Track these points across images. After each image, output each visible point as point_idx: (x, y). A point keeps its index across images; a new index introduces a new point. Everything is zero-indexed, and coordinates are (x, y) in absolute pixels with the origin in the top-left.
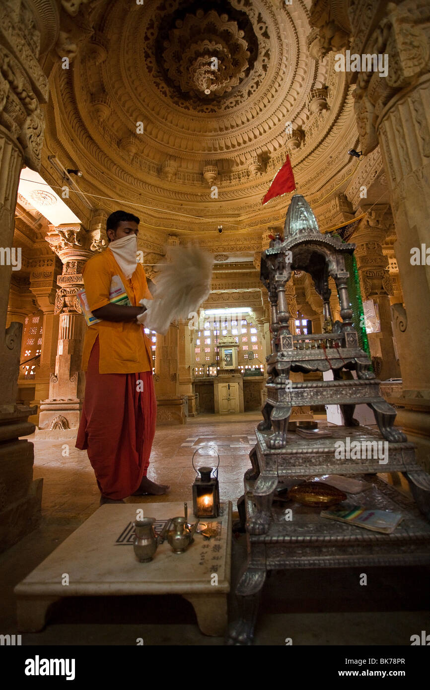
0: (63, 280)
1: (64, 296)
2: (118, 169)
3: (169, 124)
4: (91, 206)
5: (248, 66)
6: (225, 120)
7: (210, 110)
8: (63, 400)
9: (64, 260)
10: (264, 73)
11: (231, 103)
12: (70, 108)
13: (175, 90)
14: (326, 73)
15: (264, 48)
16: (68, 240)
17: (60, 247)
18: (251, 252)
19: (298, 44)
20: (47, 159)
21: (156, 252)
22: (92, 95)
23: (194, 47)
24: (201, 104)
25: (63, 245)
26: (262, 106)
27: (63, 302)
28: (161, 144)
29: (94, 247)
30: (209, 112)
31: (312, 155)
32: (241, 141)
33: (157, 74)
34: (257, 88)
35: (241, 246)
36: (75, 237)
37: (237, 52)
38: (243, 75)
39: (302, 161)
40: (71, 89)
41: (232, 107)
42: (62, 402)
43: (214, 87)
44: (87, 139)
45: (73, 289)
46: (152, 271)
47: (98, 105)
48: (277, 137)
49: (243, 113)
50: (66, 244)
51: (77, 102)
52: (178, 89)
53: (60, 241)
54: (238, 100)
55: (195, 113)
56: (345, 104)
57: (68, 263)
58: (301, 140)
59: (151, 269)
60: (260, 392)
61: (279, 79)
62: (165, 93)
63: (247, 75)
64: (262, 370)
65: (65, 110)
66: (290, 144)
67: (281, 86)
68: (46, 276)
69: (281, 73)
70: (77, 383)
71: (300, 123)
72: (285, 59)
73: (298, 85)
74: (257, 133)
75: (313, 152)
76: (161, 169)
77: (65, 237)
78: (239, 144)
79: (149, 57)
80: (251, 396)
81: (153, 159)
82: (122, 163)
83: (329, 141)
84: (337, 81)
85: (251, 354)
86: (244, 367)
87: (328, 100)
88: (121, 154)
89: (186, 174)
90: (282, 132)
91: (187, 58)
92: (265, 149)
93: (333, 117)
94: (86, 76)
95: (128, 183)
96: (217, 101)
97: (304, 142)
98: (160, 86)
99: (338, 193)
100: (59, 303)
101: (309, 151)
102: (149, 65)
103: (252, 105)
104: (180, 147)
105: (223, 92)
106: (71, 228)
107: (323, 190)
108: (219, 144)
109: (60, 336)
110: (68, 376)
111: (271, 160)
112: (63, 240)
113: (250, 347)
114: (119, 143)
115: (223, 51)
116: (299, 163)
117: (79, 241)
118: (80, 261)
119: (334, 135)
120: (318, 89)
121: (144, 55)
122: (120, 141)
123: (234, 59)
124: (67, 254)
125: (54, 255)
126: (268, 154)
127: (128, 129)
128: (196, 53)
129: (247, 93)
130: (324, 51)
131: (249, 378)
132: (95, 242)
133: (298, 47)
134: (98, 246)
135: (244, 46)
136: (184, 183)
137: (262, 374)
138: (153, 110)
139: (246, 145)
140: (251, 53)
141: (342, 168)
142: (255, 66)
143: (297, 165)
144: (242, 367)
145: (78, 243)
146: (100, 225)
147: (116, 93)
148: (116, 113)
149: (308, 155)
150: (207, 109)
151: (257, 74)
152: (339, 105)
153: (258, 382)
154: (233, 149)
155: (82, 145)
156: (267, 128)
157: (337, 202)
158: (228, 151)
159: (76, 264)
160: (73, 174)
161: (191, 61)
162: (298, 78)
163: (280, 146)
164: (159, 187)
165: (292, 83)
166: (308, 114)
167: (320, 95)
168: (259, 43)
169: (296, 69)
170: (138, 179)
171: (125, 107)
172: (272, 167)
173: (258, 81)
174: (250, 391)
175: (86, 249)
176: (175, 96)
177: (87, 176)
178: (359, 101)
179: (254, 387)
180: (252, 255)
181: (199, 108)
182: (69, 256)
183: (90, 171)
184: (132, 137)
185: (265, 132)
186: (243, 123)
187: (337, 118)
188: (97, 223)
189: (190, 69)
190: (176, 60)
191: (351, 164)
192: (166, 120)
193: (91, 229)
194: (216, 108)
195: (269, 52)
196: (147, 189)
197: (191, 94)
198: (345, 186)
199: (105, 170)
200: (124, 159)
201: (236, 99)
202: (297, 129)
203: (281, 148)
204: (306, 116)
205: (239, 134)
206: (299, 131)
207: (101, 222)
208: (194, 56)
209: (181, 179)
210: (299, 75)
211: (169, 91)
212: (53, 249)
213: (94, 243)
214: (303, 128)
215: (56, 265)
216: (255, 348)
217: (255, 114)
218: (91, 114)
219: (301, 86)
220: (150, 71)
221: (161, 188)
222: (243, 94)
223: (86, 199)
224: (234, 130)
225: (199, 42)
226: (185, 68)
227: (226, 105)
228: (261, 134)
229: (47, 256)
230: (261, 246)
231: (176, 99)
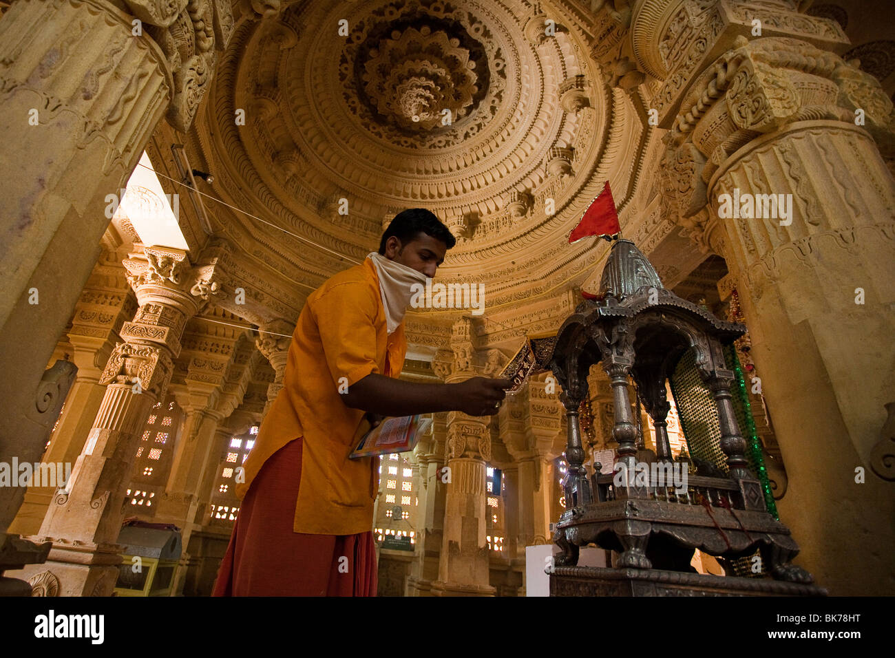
0: (131, 330)
1: (126, 356)
2: (263, 189)
3: (350, 149)
4: (211, 229)
5: (472, 103)
6: (426, 161)
7: (409, 143)
8: (65, 541)
9: (143, 300)
10: (490, 115)
11: (440, 142)
12: (223, 92)
13: (368, 109)
14: (575, 131)
15: (497, 87)
16: (160, 271)
17: (142, 279)
18: (431, 347)
19: (543, 92)
20: (169, 148)
21: (289, 320)
22: (258, 85)
23: (409, 65)
24: (399, 134)
25: (149, 277)
26: (480, 155)
27: (120, 365)
28: (333, 171)
29: (197, 289)
30: (407, 147)
31: (540, 229)
32: (444, 192)
33: (351, 84)
34: (478, 131)
35: (418, 336)
36: (173, 269)
37: (461, 84)
38: (463, 112)
39: (525, 234)
40: (234, 70)
41: (440, 147)
42: (62, 544)
43: (424, 116)
44: (233, 139)
45: (143, 347)
46: (275, 347)
47: (263, 100)
48: (494, 196)
49: (455, 158)
50: (154, 277)
51: (237, 88)
52: (373, 109)
53: (148, 270)
54: (449, 141)
55: (390, 143)
56: (595, 173)
57: (148, 306)
58: (528, 206)
59: (275, 344)
60: (403, 580)
61: (509, 128)
62: (354, 110)
63: (468, 114)
64: (412, 541)
65: (217, 93)
66: (513, 209)
67: (511, 136)
68: (102, 320)
69: (513, 121)
70: (101, 513)
71: (529, 185)
72: (522, 105)
73: (535, 140)
74: (468, 187)
75: (542, 224)
76: (324, 204)
77: (156, 265)
78: (440, 196)
79: (347, 62)
80: (387, 585)
81: (316, 188)
82: (272, 183)
83: (566, 215)
84: (589, 143)
85: (398, 509)
86: (384, 531)
87: (573, 164)
88: (274, 170)
89: (358, 219)
90: (503, 192)
91: (397, 74)
92: (475, 209)
93: (578, 185)
94: (259, 61)
95: (273, 212)
96: (421, 136)
97: (532, 209)
98: (350, 100)
99: (573, 285)
100: (113, 366)
101: (537, 223)
102: (344, 71)
103: (467, 150)
104: (358, 181)
105: (432, 126)
106: (171, 254)
107: (551, 278)
108: (412, 188)
109: (97, 421)
110: (91, 495)
111: (481, 225)
112: (152, 269)
113: (398, 499)
114: (276, 155)
115: (446, 79)
116: (521, 236)
117: (176, 276)
118: (168, 306)
119: (574, 208)
120: (561, 148)
121: (340, 58)
122: (278, 153)
123: (456, 90)
124: (151, 291)
125: (127, 291)
126: (479, 217)
127: (293, 141)
128: (409, 71)
129: (463, 135)
130: (579, 104)
131: (390, 552)
132: (201, 283)
133: (542, 95)
134: (205, 290)
135: (472, 79)
136: (352, 230)
137: (410, 548)
138: (332, 126)
139: (450, 198)
140: (480, 88)
141: (582, 253)
142: (480, 105)
143: (518, 238)
144: (380, 531)
145: (174, 279)
146: (216, 259)
147: (290, 93)
148: (282, 117)
149: (536, 228)
150: (406, 142)
151: (482, 115)
152: (588, 173)
153: (404, 562)
154: (431, 200)
155: (223, 144)
156: (482, 182)
157: (571, 298)
158: (424, 201)
159: (161, 310)
160: (200, 178)
161: (401, 79)
162: (536, 131)
163: (497, 209)
164: (315, 227)
165: (527, 135)
166: (543, 176)
167: (563, 155)
168: (491, 80)
169: (535, 119)
170: (288, 210)
171: (296, 112)
172: (482, 233)
173: (480, 124)
174: (388, 575)
175: (183, 291)
176: (367, 116)
177: (217, 187)
178: (674, 149)
179: (394, 568)
180: (432, 353)
181: (395, 138)
182: (152, 296)
183: (224, 182)
184: (295, 152)
185: (479, 187)
186: (451, 170)
187: (582, 188)
188: (212, 256)
189: (398, 88)
190: (381, 74)
191: (595, 249)
192: (347, 142)
193: (199, 263)
194: (418, 144)
195: (502, 94)
196: (297, 226)
197: (390, 118)
198: (583, 279)
199: (245, 186)
200: (275, 178)
201: (448, 138)
202: (525, 192)
203: (498, 212)
204: (538, 178)
205: (443, 183)
206: (527, 194)
207: (219, 255)
208: (406, 74)
209: (349, 223)
210: (538, 128)
211: (361, 109)
212: (130, 280)
213: (198, 285)
214: (532, 193)
215: (124, 306)
216: (406, 501)
217: (469, 162)
218: (250, 108)
219: (538, 141)
220: (342, 79)
221: (318, 230)
222: (457, 135)
223: (207, 218)
224: (437, 176)
225: (418, 61)
226: (391, 86)
227: (433, 142)
228: (473, 188)
229: (116, 290)
230: (448, 342)
231: (367, 120)
